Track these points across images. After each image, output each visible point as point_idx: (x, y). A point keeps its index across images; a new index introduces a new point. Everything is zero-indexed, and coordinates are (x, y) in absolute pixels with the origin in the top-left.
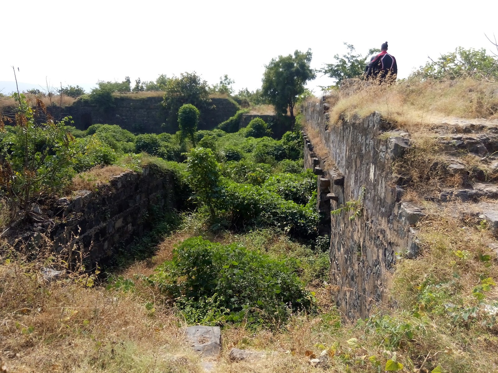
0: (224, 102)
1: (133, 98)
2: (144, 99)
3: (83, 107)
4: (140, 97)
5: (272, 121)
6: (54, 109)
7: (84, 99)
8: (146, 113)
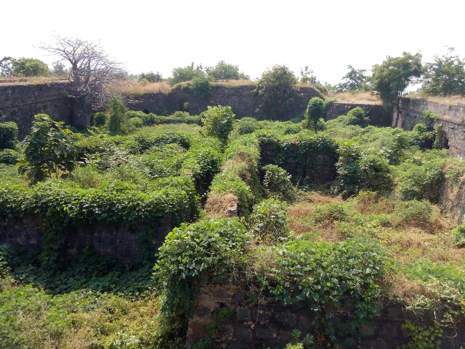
0: (310, 91)
1: (227, 86)
2: (237, 87)
3: (181, 94)
4: (234, 86)
5: (367, 110)
6: (160, 96)
7: (184, 87)
8: (238, 100)
